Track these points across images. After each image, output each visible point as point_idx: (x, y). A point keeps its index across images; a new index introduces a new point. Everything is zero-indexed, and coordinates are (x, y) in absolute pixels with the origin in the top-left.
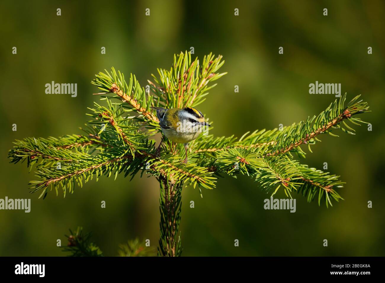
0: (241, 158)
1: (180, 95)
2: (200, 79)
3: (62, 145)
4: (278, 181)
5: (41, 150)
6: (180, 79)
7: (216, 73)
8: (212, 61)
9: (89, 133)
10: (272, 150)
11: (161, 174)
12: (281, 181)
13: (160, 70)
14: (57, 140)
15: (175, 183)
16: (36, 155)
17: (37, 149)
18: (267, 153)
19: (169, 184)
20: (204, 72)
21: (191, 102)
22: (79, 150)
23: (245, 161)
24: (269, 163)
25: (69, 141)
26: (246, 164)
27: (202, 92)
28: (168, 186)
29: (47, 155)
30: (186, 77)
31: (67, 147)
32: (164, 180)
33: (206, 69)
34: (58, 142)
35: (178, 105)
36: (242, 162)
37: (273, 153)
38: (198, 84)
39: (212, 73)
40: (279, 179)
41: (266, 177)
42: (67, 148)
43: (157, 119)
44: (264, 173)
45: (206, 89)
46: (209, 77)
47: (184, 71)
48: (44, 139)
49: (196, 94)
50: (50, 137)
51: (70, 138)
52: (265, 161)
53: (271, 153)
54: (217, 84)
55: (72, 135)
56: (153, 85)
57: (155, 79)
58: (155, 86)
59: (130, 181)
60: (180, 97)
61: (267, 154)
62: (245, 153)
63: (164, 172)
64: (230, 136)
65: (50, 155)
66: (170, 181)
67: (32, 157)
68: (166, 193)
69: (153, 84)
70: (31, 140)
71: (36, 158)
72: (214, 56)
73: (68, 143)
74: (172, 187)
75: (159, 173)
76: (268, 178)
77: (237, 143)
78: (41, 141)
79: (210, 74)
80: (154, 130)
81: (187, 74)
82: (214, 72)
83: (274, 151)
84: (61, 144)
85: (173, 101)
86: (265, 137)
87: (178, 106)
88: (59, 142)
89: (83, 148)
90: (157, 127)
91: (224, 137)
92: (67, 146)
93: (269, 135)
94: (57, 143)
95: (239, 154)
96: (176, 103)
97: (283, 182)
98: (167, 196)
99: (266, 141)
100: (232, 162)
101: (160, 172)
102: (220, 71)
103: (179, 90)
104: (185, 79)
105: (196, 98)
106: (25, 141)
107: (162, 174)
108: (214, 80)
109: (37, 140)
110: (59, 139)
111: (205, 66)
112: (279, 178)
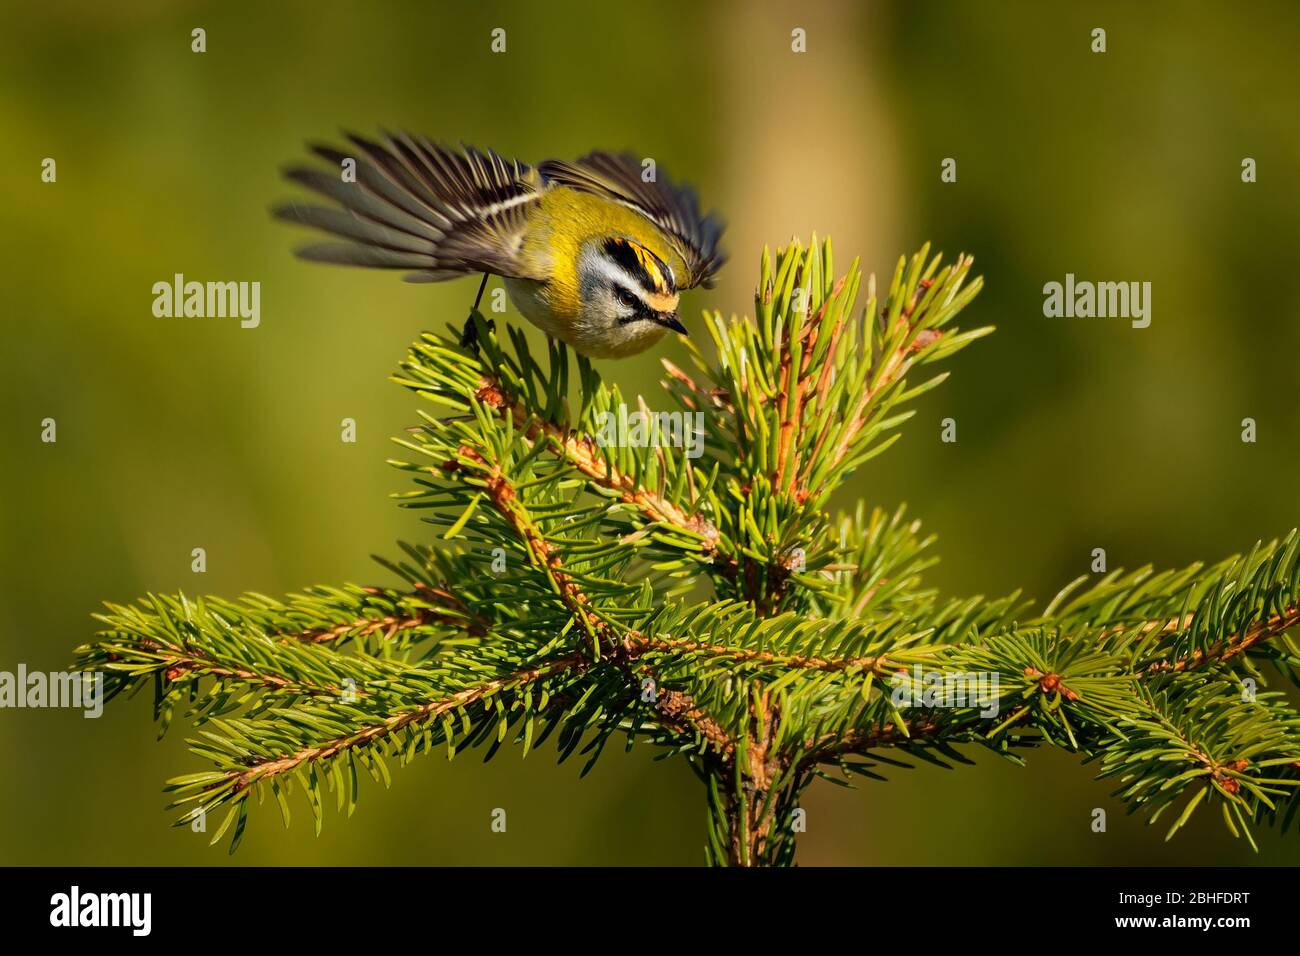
0: (1042, 675)
1: (789, 415)
2: (879, 356)
3: (299, 628)
4: (1199, 772)
5: (209, 644)
6: (785, 350)
7: (945, 328)
8: (931, 279)
9: (413, 577)
10: (1171, 648)
11: (710, 746)
12: (1208, 770)
13: (714, 317)
14: (276, 604)
15: (771, 786)
16: (186, 665)
17: (192, 640)
18: (1154, 661)
19: (745, 790)
20: (898, 326)
21: (840, 450)
22: (373, 650)
23: (1060, 686)
24: (1160, 705)
25: (328, 611)
26: (1065, 698)
27: (886, 406)
28: (740, 799)
29: (235, 666)
30: (812, 342)
31: (319, 638)
32: (725, 773)
33: (903, 311)
34: (282, 614)
35: (780, 457)
36: (1050, 689)
37: (1178, 661)
38: (870, 376)
39: (930, 329)
40: (1200, 765)
41: (1146, 755)
42: (322, 642)
43: (687, 519)
44: (1139, 740)
45: (898, 398)
46: (915, 347)
47: (804, 318)
48: (224, 602)
49: (861, 417)
50: (252, 594)
51: (331, 598)
52: (1144, 690)
53: (1170, 659)
54: (947, 374)
55: (341, 587)
56: (685, 382)
57: (696, 356)
58: (692, 385)
59: (583, 775)
60: (786, 424)
61: (1152, 667)
62: (1059, 656)
63: (721, 738)
64: (1007, 594)
65: (246, 664)
66: (746, 778)
67: (173, 673)
68: (731, 828)
69: (683, 376)
70: (169, 606)
71: (186, 675)
72: (939, 258)
73: (323, 620)
74: (759, 802)
75: (702, 740)
76: (1156, 757)
77: (1037, 621)
78: (209, 609)
79: (922, 335)
80: (677, 564)
81: (816, 329)
82: (938, 325)
83: (1181, 652)
84: (295, 623)
85: (758, 441)
86: (1152, 596)
87: (780, 463)
88: (288, 614)
89: (387, 642)
90: (687, 553)
91: (978, 599)
92: (323, 630)
93: (1168, 591)
94: (277, 620)
95: (1036, 657)
96: (770, 450)
97: (1217, 773)
98: (737, 840)
99: (1157, 615)
100: (1007, 690)
101: (706, 740)
102: (964, 320)
103: (781, 396)
104: (809, 350)
105: (858, 431)
106: (144, 609)
107: (713, 746)
108: (936, 357)
109: (195, 606)
110: (287, 602)
111: (901, 297)
112: (1203, 758)
